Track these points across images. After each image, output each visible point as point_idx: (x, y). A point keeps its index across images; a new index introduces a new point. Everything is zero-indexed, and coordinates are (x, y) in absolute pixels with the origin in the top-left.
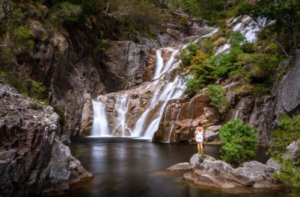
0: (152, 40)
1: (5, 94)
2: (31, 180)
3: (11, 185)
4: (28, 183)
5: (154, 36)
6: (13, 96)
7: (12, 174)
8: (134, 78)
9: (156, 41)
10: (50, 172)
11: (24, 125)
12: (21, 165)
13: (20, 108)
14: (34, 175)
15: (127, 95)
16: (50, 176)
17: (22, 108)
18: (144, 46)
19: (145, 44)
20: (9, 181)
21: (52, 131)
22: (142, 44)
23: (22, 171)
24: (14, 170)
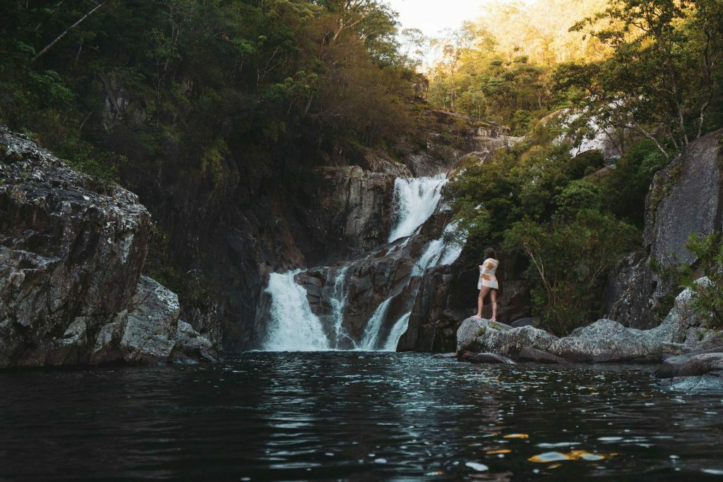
0: (398, 164)
1: (29, 154)
2: (70, 336)
3: (12, 331)
4: (59, 341)
5: (401, 157)
6: (48, 160)
7: (12, 305)
8: (361, 238)
9: (405, 166)
10: (122, 332)
11: (59, 210)
12: (39, 289)
13: (57, 179)
14: (78, 328)
15: (345, 269)
16: (124, 342)
17: (62, 181)
18: (381, 174)
19: (383, 171)
20: (7, 321)
21: (126, 232)
22: (378, 171)
23: (40, 307)
24: (19, 296)
